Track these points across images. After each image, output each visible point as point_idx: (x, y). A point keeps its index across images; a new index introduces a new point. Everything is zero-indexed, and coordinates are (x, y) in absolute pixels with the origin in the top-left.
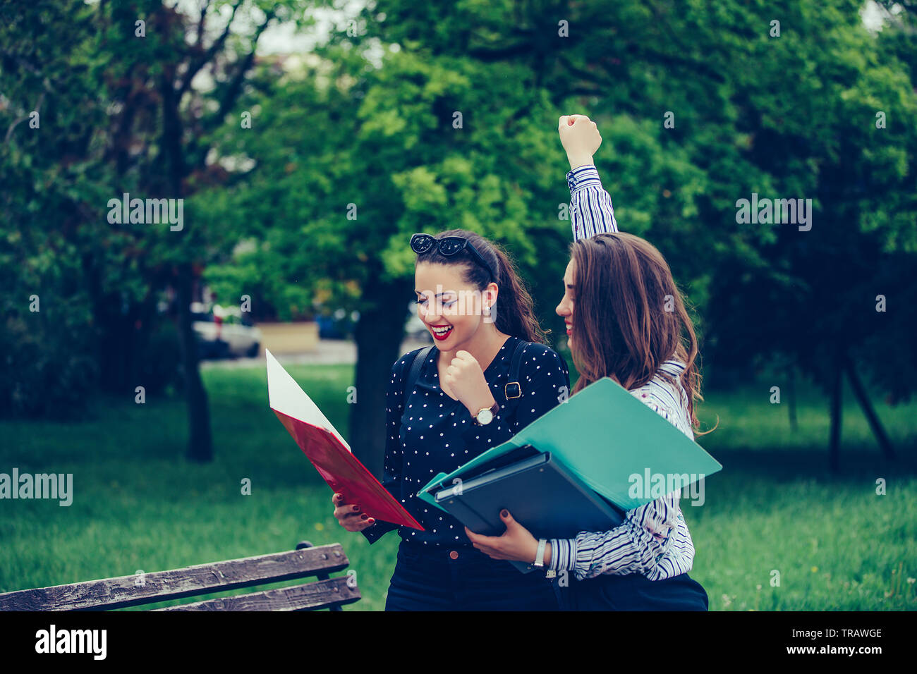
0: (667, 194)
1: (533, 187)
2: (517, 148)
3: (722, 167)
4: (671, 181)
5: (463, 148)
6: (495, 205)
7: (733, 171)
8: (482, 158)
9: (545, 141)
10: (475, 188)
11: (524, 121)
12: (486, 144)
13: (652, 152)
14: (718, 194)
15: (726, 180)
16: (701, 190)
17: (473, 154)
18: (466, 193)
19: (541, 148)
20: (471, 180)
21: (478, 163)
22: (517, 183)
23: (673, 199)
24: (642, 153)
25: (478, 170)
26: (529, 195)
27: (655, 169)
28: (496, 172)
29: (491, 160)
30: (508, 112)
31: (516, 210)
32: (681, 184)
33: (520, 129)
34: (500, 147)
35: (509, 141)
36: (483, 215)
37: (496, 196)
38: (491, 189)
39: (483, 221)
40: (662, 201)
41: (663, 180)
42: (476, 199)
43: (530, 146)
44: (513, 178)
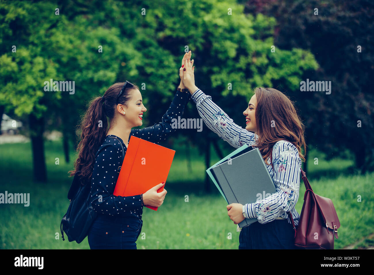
0: (123, 64)
1: (59, 61)
2: (51, 44)
3: (150, 51)
4: (125, 58)
5: (26, 44)
6: (41, 71)
7: (155, 54)
8: (34, 48)
9: (64, 39)
10: (31, 63)
11: (54, 30)
12: (36, 41)
13: (116, 44)
14: (148, 65)
15: (152, 58)
16: (139, 63)
17: (30, 46)
18: (27, 65)
19: (62, 43)
20: (29, 59)
21: (32, 51)
22: (52, 59)
23: (126, 67)
24: (111, 44)
25: (33, 54)
26: (57, 65)
27: (118, 53)
28: (41, 55)
29: (39, 49)
30: (47, 26)
31: (51, 73)
32: (129, 60)
33: (52, 34)
34: (43, 43)
35: (47, 40)
36: (35, 75)
37: (41, 67)
38: (39, 63)
39: (35, 79)
40: (121, 68)
41: (121, 58)
42: (32, 68)
43: (57, 42)
44: (49, 57)
